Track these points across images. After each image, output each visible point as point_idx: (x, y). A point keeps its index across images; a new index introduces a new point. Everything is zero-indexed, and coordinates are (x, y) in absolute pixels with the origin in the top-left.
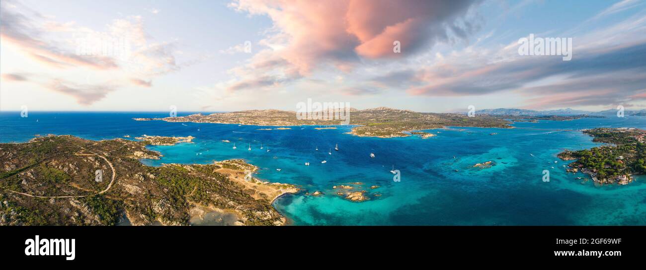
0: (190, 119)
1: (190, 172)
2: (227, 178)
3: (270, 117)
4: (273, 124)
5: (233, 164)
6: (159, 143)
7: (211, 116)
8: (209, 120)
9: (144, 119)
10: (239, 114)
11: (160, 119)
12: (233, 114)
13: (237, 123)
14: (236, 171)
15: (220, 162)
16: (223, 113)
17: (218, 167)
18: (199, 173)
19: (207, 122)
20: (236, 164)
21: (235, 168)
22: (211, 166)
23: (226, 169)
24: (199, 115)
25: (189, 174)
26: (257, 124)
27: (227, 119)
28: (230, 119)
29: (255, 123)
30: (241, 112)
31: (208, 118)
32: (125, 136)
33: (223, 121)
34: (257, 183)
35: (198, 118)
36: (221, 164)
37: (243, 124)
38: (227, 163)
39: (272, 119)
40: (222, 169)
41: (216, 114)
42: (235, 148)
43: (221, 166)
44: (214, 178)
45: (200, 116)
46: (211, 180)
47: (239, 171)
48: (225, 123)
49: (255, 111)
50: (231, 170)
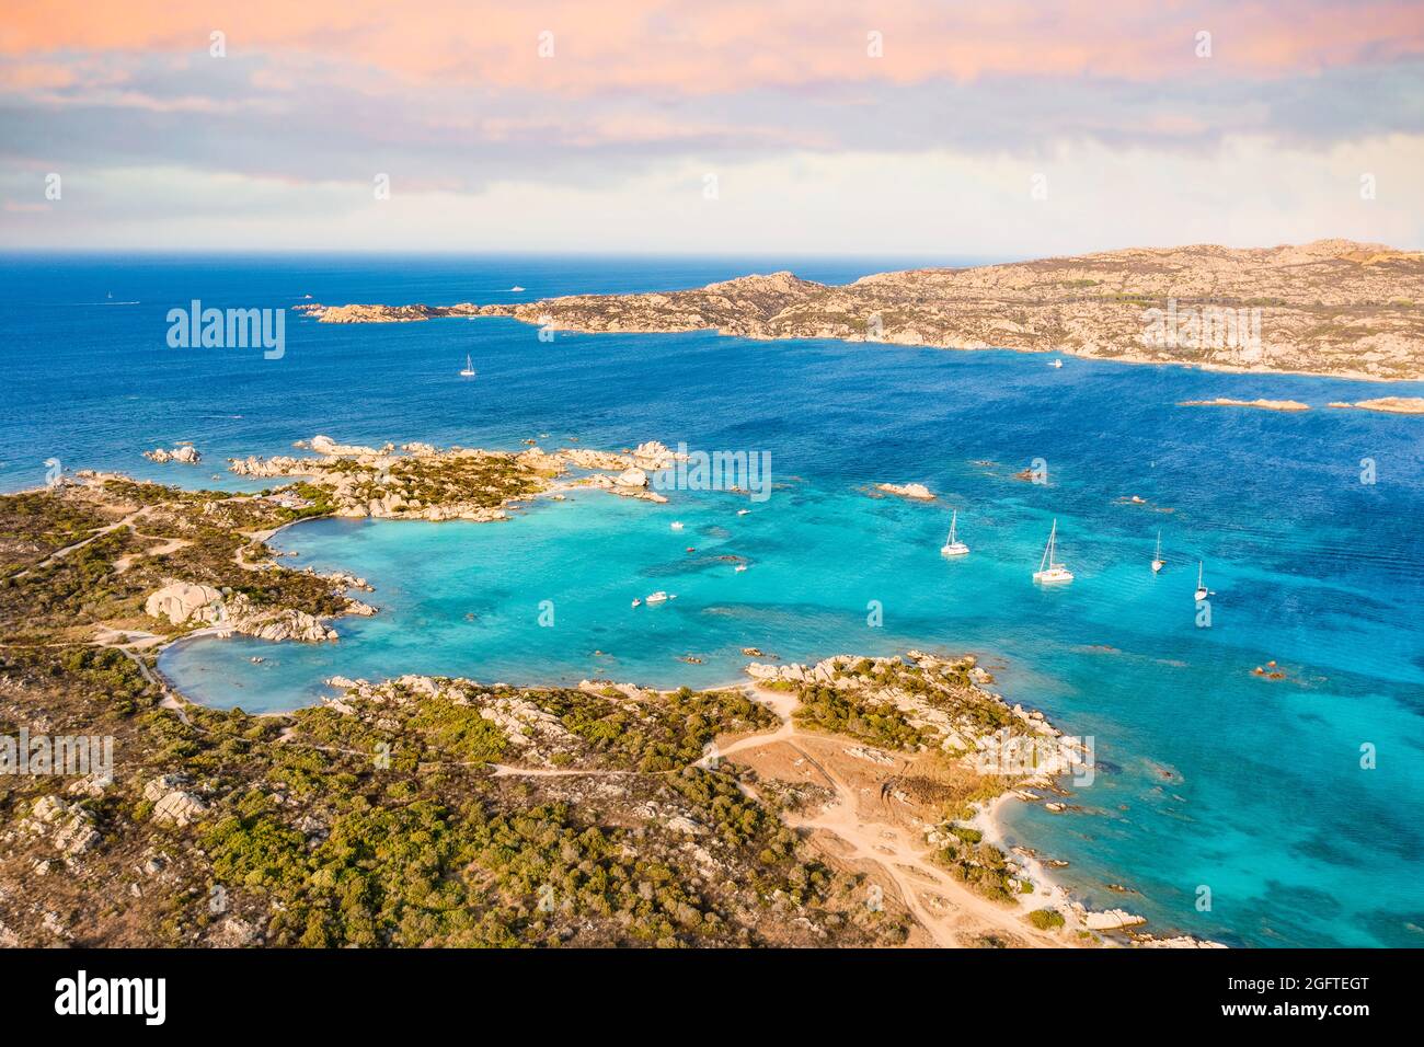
0: (706, 313)
1: (513, 754)
2: (793, 821)
3: (1318, 307)
4: (1329, 361)
5: (884, 695)
6: (397, 501)
7: (864, 292)
8: (839, 318)
9: (376, 314)
10: (1075, 275)
11: (499, 311)
12: (1024, 278)
13: (1042, 346)
14: (891, 762)
15: (793, 672)
16: (954, 273)
17: (759, 717)
18: (586, 767)
19: (825, 333)
20: (906, 702)
21: (894, 730)
22: (710, 699)
23: (822, 739)
24: (780, 283)
25: (504, 770)
26: (1195, 355)
27: (973, 315)
28: (990, 314)
29: (1178, 352)
30: (1086, 264)
31: (834, 307)
32: (161, 454)
33: (943, 326)
34: (1032, 903)
35: (767, 305)
36: (794, 686)
37: (1088, 352)
38: (843, 683)
39: (1330, 325)
40: (788, 732)
41: (898, 278)
42: (954, 550)
43: (786, 705)
44: (680, 823)
45: (782, 287)
46: (652, 829)
47: (918, 762)
48: (953, 342)
49: (1203, 252)
50: (855, 749)
